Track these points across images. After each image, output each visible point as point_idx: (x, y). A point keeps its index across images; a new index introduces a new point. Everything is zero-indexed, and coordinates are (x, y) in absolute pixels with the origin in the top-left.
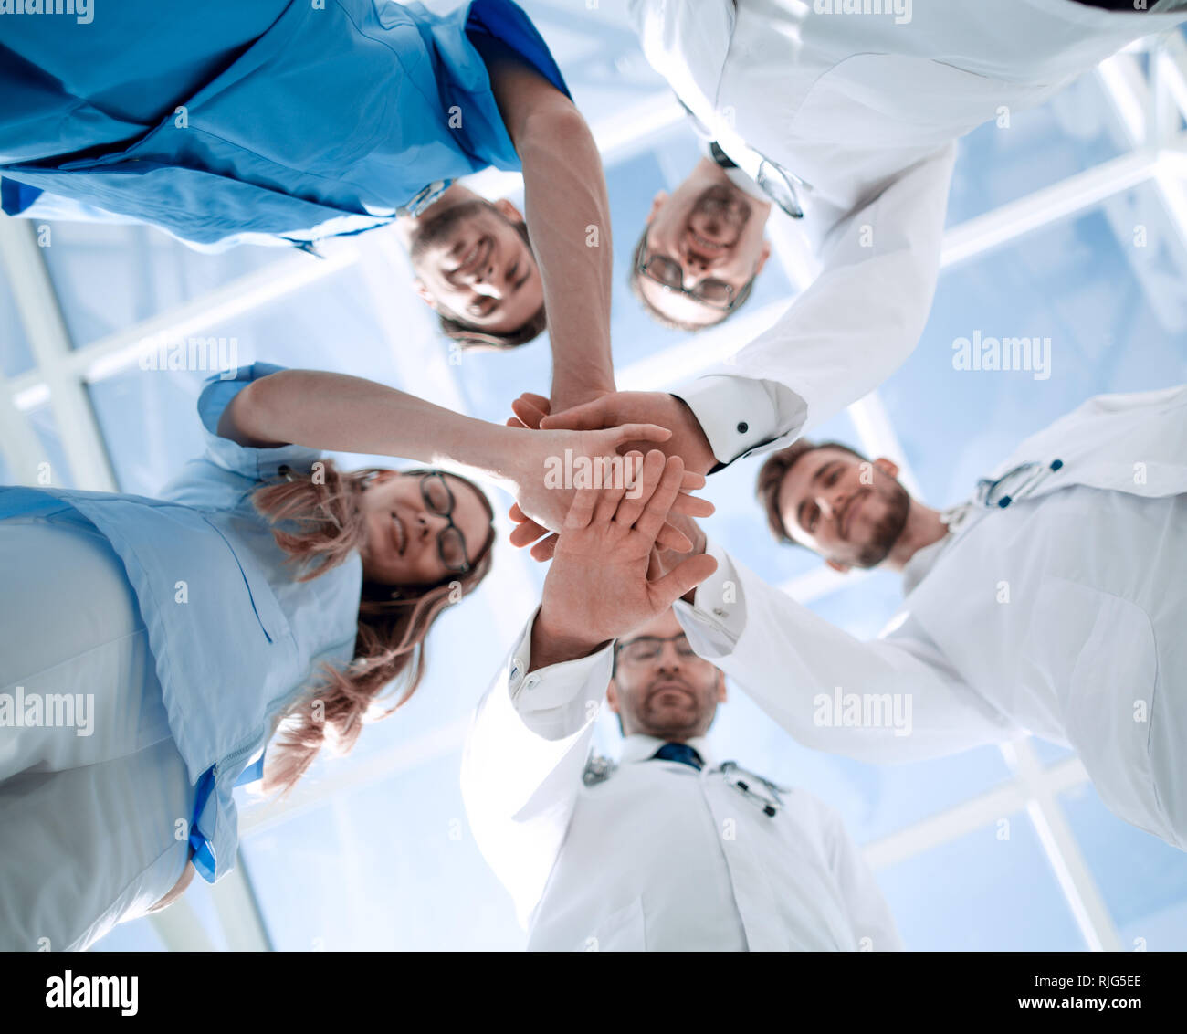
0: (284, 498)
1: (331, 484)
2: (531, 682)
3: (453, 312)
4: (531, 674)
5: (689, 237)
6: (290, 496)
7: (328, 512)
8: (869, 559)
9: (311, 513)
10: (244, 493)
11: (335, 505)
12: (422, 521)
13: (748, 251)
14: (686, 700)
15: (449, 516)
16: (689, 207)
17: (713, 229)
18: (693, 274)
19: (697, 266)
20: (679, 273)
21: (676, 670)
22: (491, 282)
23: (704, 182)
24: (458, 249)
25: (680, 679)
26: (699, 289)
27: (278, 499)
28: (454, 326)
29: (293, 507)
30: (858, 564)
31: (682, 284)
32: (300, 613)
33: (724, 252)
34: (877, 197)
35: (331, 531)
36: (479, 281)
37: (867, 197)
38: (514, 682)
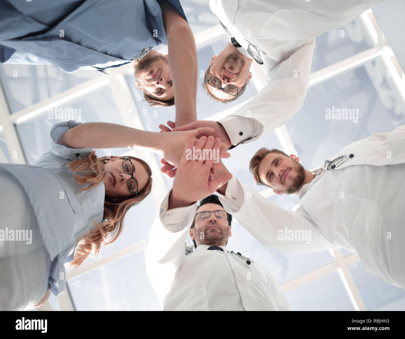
0: (78, 165)
1: (94, 160)
2: (168, 214)
3: (149, 93)
4: (169, 211)
5: (223, 70)
6: (80, 164)
7: (93, 169)
8: (290, 191)
9: (88, 170)
10: (64, 163)
11: (96, 167)
12: (122, 176)
13: (244, 76)
14: (219, 231)
15: (132, 174)
16: (224, 61)
17: (232, 68)
18: (225, 83)
19: (226, 80)
20: (220, 83)
21: (215, 221)
22: (161, 84)
23: (229, 52)
24: (151, 72)
25: (217, 224)
26: (227, 88)
27: (76, 165)
28: (149, 97)
29: (81, 168)
30: (286, 192)
31: (221, 87)
32: (84, 204)
33: (236, 76)
34: (289, 57)
35: (94, 175)
36: (158, 83)
37: (285, 57)
38: (162, 214)
